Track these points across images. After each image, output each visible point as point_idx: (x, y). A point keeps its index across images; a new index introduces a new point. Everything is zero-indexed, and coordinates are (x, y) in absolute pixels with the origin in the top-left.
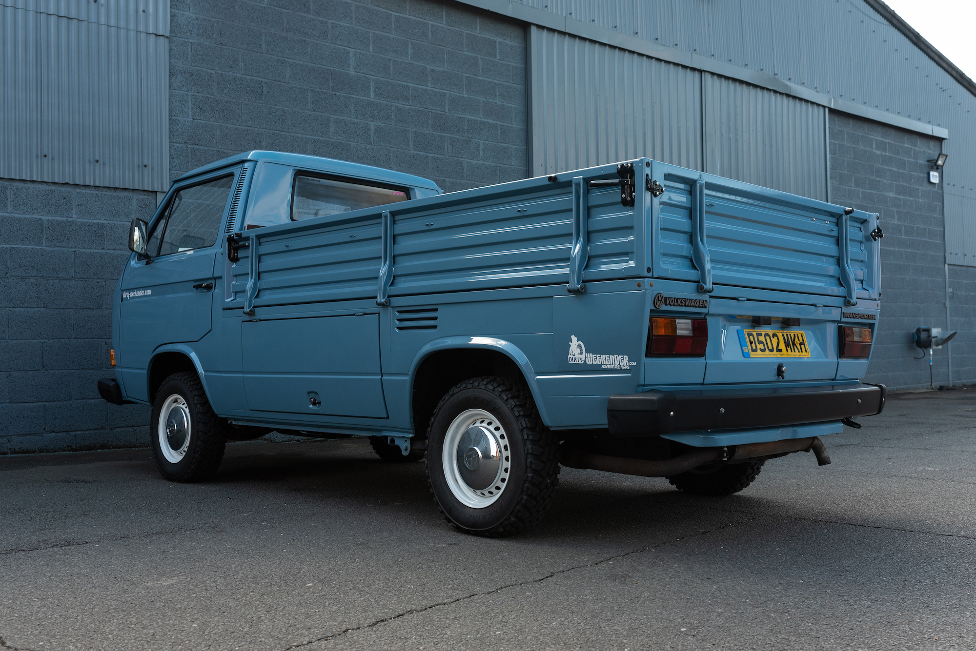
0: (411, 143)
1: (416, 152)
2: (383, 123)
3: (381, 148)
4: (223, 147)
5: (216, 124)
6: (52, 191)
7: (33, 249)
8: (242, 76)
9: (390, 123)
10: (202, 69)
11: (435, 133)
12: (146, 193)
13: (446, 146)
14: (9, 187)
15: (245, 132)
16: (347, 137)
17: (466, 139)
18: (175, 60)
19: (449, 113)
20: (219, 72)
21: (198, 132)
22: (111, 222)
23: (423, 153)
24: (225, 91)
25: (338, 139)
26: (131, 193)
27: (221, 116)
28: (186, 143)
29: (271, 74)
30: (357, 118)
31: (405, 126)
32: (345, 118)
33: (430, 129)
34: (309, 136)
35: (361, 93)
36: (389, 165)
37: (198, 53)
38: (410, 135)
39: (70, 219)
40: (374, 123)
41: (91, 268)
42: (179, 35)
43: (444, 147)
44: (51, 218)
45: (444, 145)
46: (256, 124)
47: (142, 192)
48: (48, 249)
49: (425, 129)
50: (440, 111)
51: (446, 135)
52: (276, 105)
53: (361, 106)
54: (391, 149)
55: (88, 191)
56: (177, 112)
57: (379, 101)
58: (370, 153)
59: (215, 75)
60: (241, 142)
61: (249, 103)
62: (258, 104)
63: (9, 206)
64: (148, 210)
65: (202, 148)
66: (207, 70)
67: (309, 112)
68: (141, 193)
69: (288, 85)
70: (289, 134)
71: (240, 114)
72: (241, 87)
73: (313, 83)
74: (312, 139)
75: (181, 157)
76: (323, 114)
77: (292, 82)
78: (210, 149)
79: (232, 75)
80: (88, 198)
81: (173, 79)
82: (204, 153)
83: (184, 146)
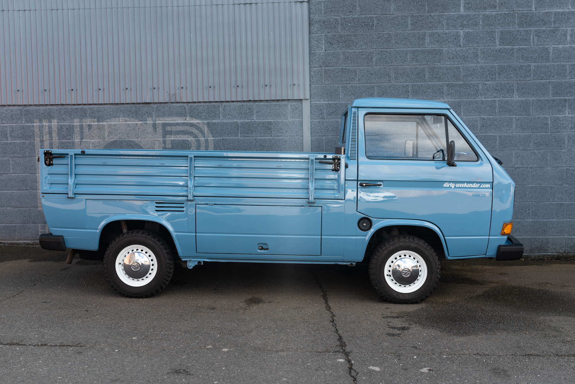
0: (497, 41)
1: (501, 47)
2: (472, 29)
3: (469, 48)
4: (345, 66)
5: (341, 51)
6: (243, 106)
7: (233, 139)
8: (359, 16)
9: (478, 28)
10: (331, 17)
11: (521, 29)
12: (296, 101)
13: (531, 38)
14: (221, 106)
15: (361, 54)
16: (440, 45)
17: (553, 29)
18: (313, 15)
19: (536, 10)
20: (343, 17)
21: (329, 58)
22: (275, 120)
23: (508, 47)
24: (346, 29)
25: (432, 47)
26: (286, 102)
27: (344, 45)
28: (320, 66)
29: (380, 10)
30: (448, 29)
31: (492, 28)
32: (438, 31)
33: (517, 27)
34: (408, 49)
35: (452, 10)
36: (476, 60)
37: (328, 7)
38: (497, 34)
39: (253, 121)
40: (464, 31)
41: (265, 148)
43: (530, 39)
44: (243, 121)
45: (530, 37)
46: (369, 47)
48: (242, 138)
49: (511, 28)
50: (527, 10)
51: (532, 29)
52: (384, 31)
53: (452, 20)
54: (478, 47)
55: (262, 103)
56: (315, 48)
57: (468, 13)
58: (460, 53)
59: (339, 20)
60: (358, 60)
61: (364, 33)
62: (370, 33)
63: (221, 116)
64: (298, 111)
65: (331, 68)
66: (334, 17)
67: (409, 32)
68: (293, 101)
69: (392, 15)
70: (393, 49)
71: (357, 42)
72: (358, 24)
73: (412, 11)
74: (412, 50)
75: (318, 76)
76: (420, 31)
77: (395, 13)
78: (337, 68)
79: (351, 17)
80: (262, 108)
81: (312, 28)
82: (333, 71)
83: (319, 68)
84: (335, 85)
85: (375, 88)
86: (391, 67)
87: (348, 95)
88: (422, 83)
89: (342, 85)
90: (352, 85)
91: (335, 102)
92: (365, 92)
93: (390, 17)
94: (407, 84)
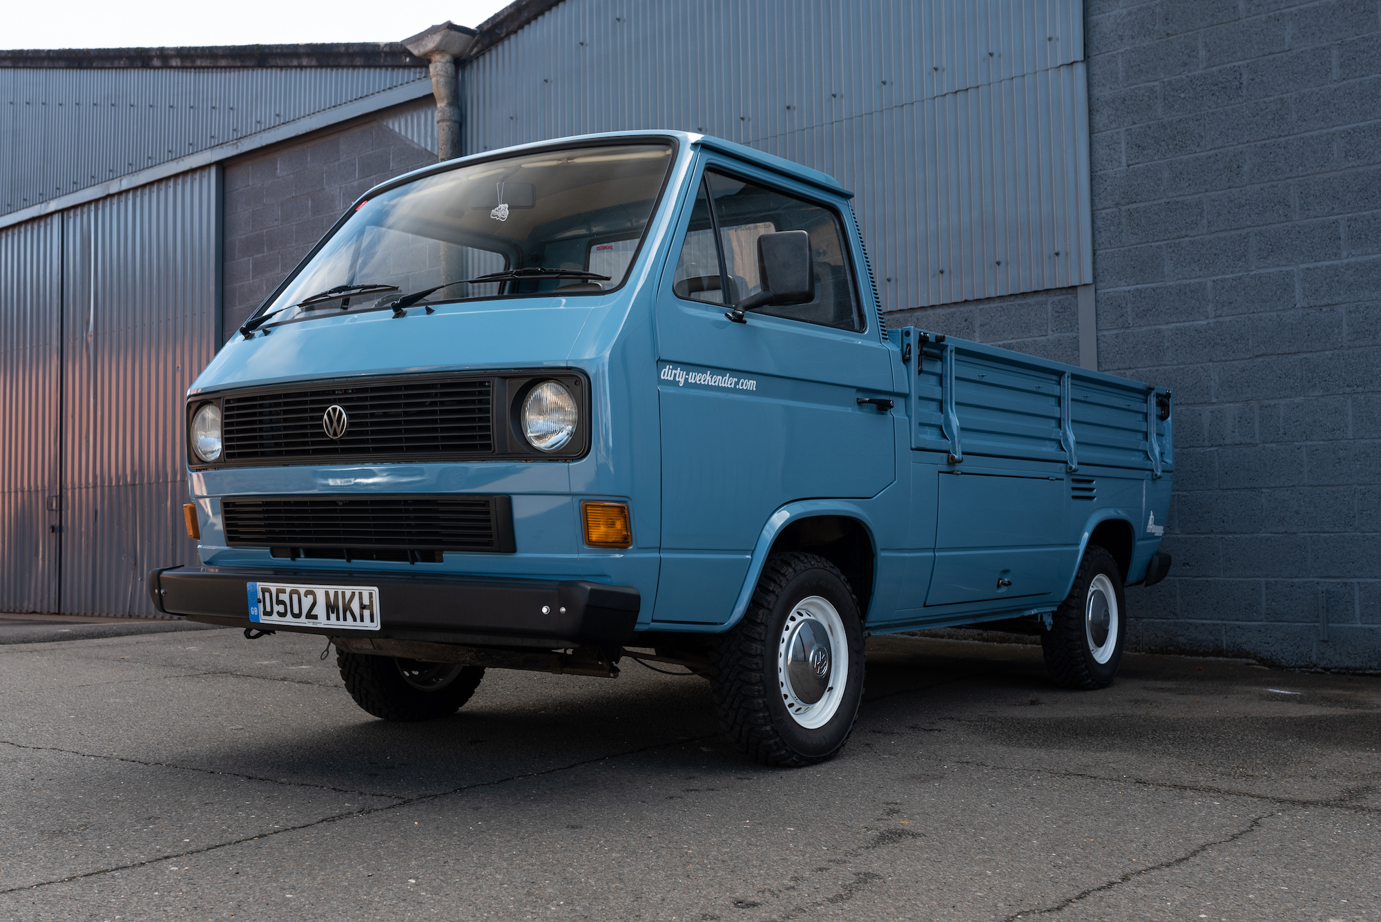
4: (1176, 195)
5: (1163, 161)
6: (953, 314)
8: (1204, 71)
10: (1139, 86)
12: (1064, 291)
14: (910, 319)
15: (1213, 159)
18: (1098, 89)
20: (1166, 80)
21: (1136, 183)
24: (1176, 106)
26: (1044, 295)
27: (1171, 147)
28: (1117, 205)
29: (1256, 47)
34: (1334, 129)
37: (1133, 63)
42: (1104, 50)
46: (1231, 140)
47: (1058, 291)
52: (1268, 96)
55: (993, 305)
56: (1104, 163)
59: (1158, 88)
60: (1206, 177)
61: (1218, 109)
62: (1234, 106)
64: (1068, 315)
65: (1141, 205)
66: (1146, 84)
67: (1335, 86)
68: (1055, 293)
69: (1289, 53)
70: (1294, 137)
71: (1203, 134)
72: (1202, 90)
73: (1341, 31)
74: (1343, 131)
75: (1112, 228)
76: (1366, 78)
77: (1297, 45)
78: (1155, 202)
79: (1187, 77)
80: (993, 314)
81: (1097, 118)
82: (1145, 211)
83: (1115, 210)
84: (1153, 244)
85: (1251, 239)
86: (1289, 181)
87: (1184, 264)
88: (1376, 211)
89: (1168, 242)
90: (1192, 239)
91: (1153, 285)
92: (1225, 251)
93: (1282, 57)
94: (1334, 218)
